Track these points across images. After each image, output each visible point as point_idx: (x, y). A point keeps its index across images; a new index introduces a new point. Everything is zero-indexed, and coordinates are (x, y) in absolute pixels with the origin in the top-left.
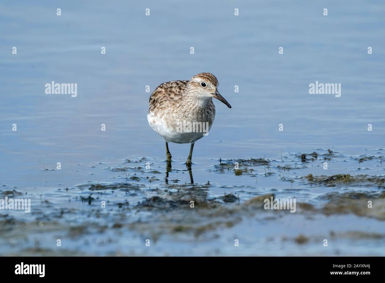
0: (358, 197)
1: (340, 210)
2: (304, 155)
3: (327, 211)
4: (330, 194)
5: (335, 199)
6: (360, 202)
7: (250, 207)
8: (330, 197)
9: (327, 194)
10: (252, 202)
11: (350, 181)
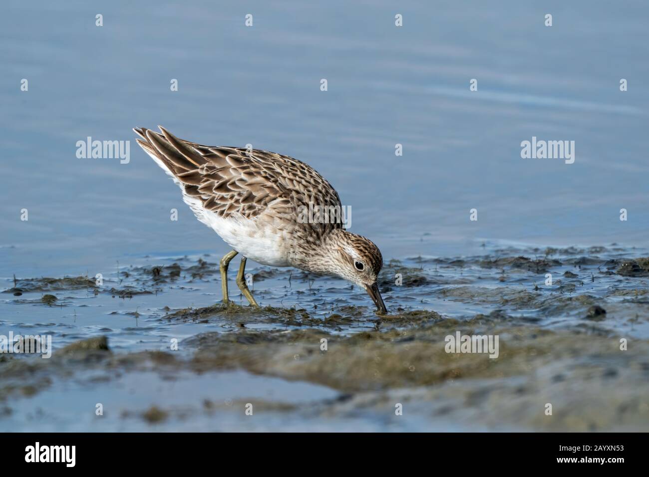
0: (251, 341)
1: (221, 364)
2: (157, 270)
3: (198, 366)
4: (203, 336)
5: (210, 344)
6: (255, 350)
7: (64, 361)
8: (202, 340)
9: (197, 336)
10: (67, 350)
11: (236, 312)
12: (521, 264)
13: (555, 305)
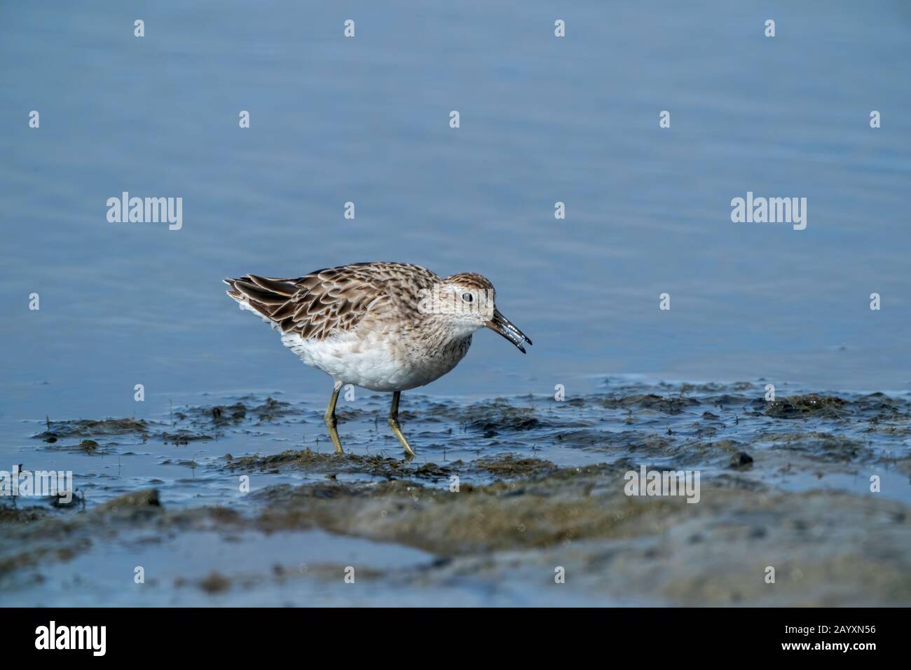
0: (330, 494)
1: (294, 522)
2: (218, 410)
3: (266, 524)
4: (272, 489)
5: (280, 498)
6: (335, 506)
7: (107, 518)
8: (272, 493)
9: (266, 489)
10: (110, 506)
11: (312, 461)
12: (652, 403)
13: (691, 453)
